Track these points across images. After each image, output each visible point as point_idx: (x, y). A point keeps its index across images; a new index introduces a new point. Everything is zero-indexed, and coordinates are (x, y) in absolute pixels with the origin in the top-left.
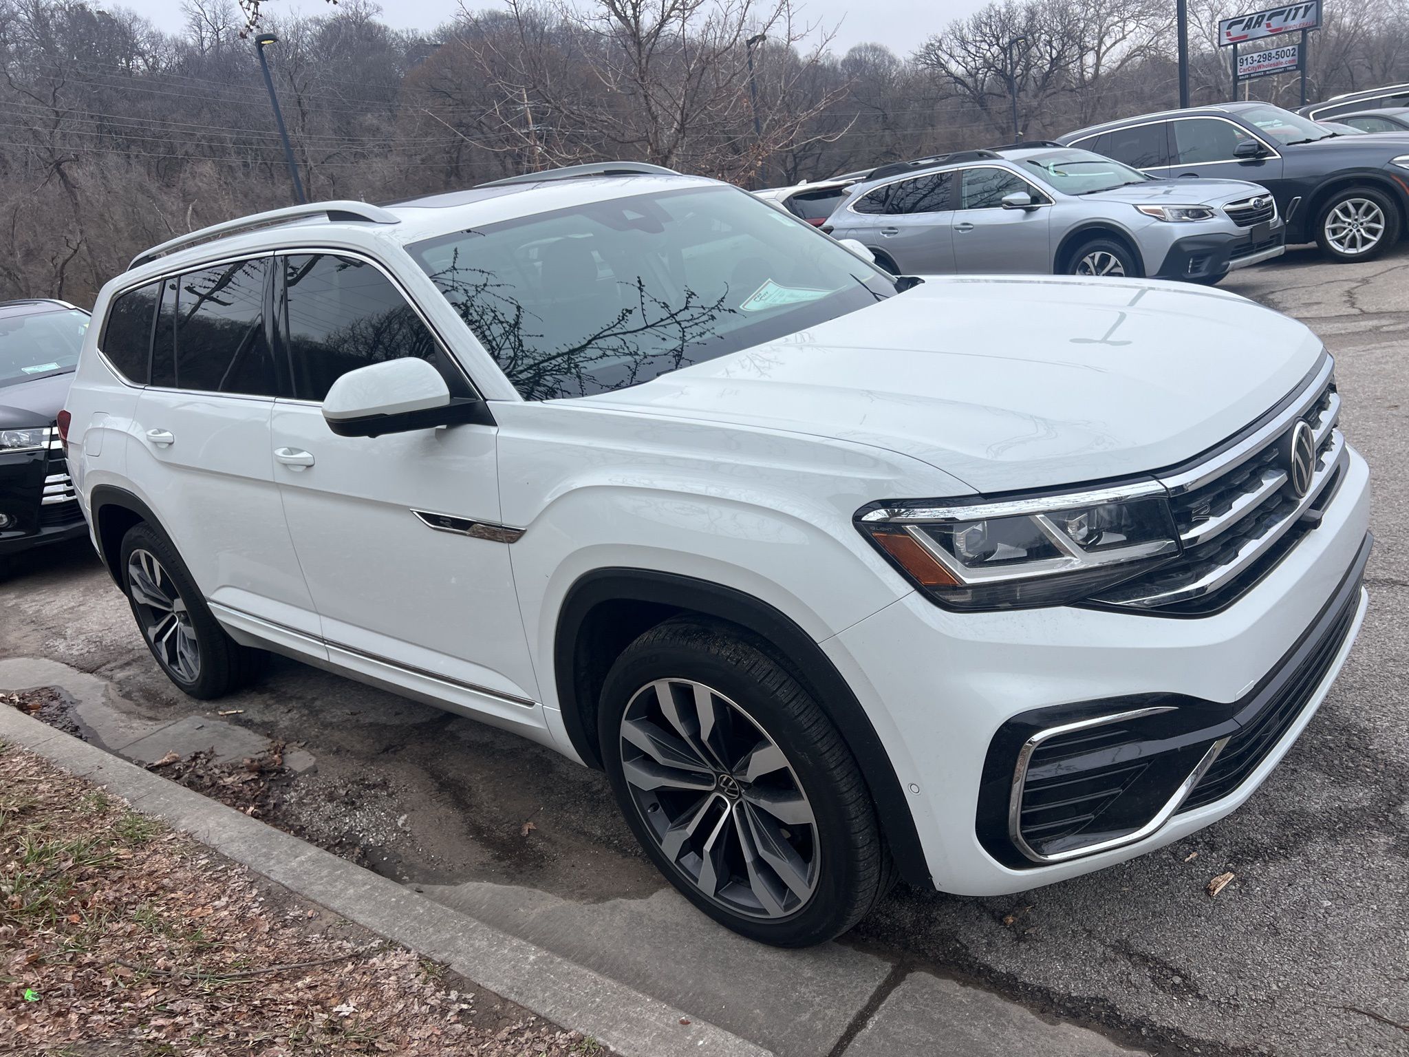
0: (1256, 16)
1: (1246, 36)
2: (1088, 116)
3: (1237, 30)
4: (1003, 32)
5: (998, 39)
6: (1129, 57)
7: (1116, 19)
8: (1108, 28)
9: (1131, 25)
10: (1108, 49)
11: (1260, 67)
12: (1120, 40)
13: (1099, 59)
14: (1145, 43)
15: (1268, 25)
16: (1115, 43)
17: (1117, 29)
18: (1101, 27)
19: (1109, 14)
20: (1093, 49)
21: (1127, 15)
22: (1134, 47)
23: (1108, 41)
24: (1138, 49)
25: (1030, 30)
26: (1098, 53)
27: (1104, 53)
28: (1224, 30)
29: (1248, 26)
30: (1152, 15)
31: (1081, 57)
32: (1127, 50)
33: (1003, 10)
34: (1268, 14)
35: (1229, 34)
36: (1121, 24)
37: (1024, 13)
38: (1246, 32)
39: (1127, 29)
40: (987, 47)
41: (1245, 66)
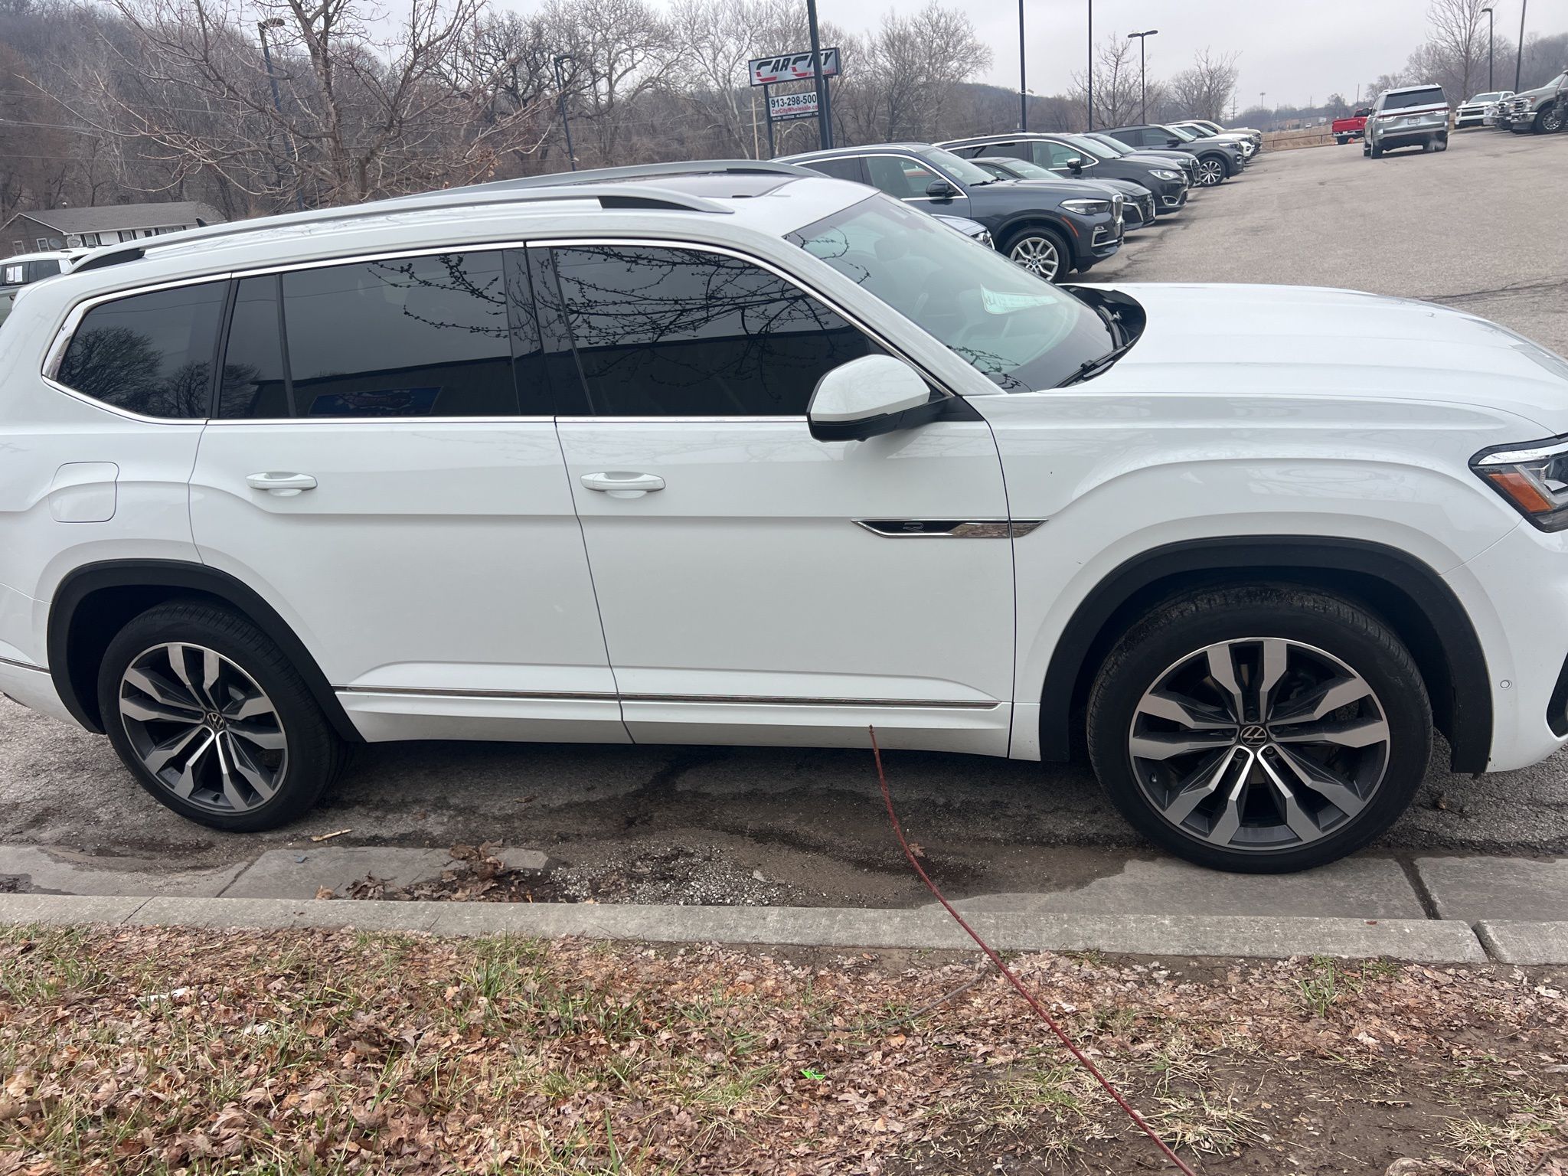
0: (782, 59)
1: (775, 78)
2: (607, 145)
3: (766, 71)
4: (509, 46)
5: (504, 54)
6: (641, 87)
7: (624, 46)
8: (617, 54)
9: (639, 55)
10: (620, 77)
11: (790, 110)
12: (630, 69)
13: (611, 86)
14: (655, 75)
15: (794, 69)
16: (626, 72)
17: (626, 57)
18: (610, 54)
19: (618, 40)
20: (604, 75)
21: (634, 43)
22: (646, 78)
23: (619, 69)
24: (650, 79)
25: (538, 47)
26: (610, 80)
27: (616, 81)
28: (754, 70)
29: (775, 68)
30: (659, 46)
31: (594, 82)
32: (638, 81)
33: (507, 23)
34: (793, 58)
35: (759, 74)
36: (629, 52)
37: (530, 30)
38: (774, 74)
39: (636, 58)
40: (492, 61)
41: (776, 108)
